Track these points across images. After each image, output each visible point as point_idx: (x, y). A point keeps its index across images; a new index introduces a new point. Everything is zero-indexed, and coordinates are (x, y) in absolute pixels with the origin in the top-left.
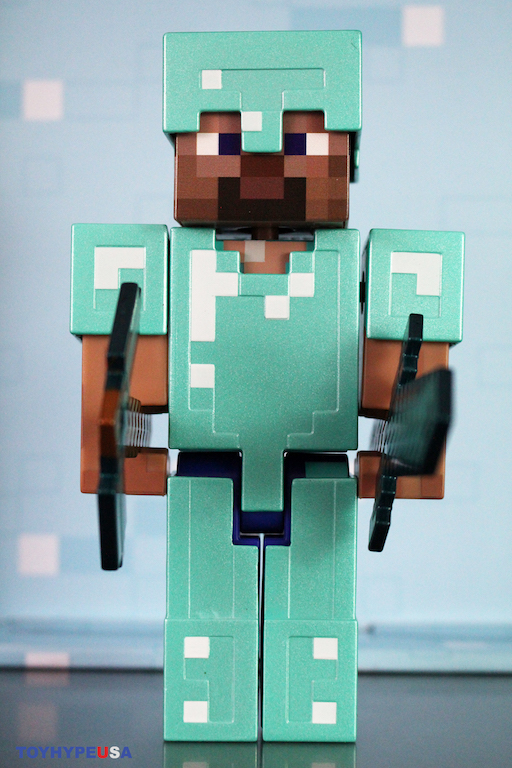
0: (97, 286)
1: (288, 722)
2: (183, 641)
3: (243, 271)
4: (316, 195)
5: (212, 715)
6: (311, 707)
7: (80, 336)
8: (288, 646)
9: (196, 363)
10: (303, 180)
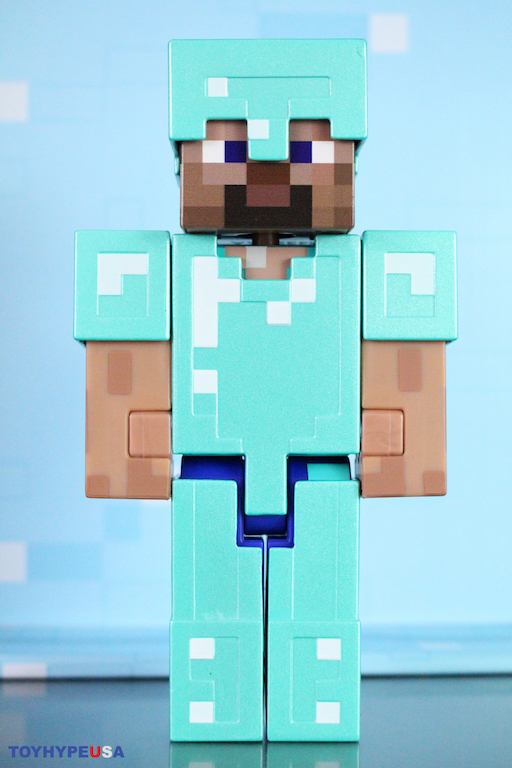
0: (100, 292)
1: (292, 722)
2: (188, 642)
3: (245, 277)
4: (321, 203)
5: (218, 715)
6: (315, 707)
7: (85, 342)
8: (292, 647)
9: (199, 369)
10: (309, 188)
